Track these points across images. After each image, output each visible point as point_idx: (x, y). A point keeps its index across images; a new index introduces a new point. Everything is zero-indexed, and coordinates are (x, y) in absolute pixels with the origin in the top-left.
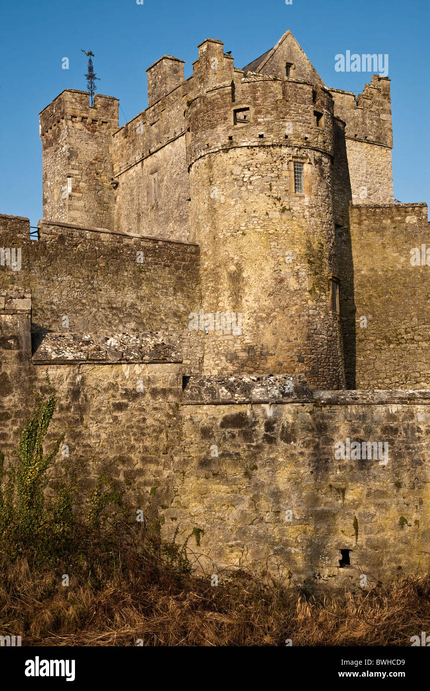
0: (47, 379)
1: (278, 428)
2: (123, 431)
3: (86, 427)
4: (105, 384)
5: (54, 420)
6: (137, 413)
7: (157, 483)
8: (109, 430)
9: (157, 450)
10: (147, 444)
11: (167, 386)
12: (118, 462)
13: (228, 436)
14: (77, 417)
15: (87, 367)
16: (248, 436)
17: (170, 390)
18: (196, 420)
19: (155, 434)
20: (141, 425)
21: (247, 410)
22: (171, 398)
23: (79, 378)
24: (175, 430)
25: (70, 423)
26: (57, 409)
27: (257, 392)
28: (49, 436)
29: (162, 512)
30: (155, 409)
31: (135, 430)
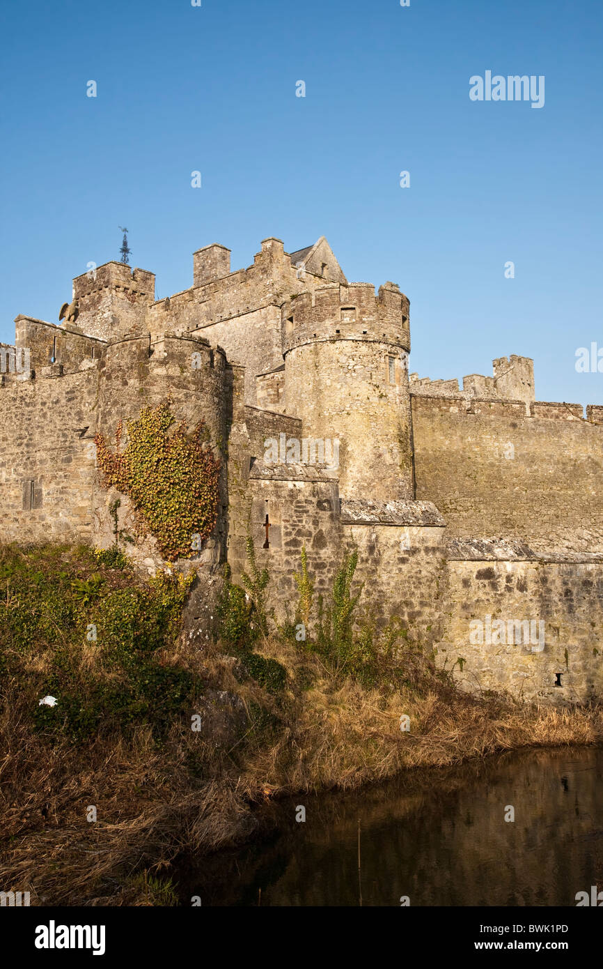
0: (352, 536)
1: (515, 581)
2: (406, 580)
3: (380, 577)
4: (392, 542)
5: (357, 570)
6: (414, 566)
7: (431, 622)
8: (396, 579)
9: (430, 596)
10: (423, 591)
11: (435, 545)
12: (404, 605)
13: (481, 586)
14: (373, 568)
15: (379, 527)
16: (494, 586)
17: (438, 548)
18: (458, 572)
19: (428, 583)
20: (418, 575)
21: (493, 565)
22: (438, 554)
23: (374, 536)
24: (444, 580)
25: (368, 572)
26: (359, 561)
27: (498, 552)
28: (354, 583)
29: (435, 645)
30: (428, 563)
31: (414, 579)
